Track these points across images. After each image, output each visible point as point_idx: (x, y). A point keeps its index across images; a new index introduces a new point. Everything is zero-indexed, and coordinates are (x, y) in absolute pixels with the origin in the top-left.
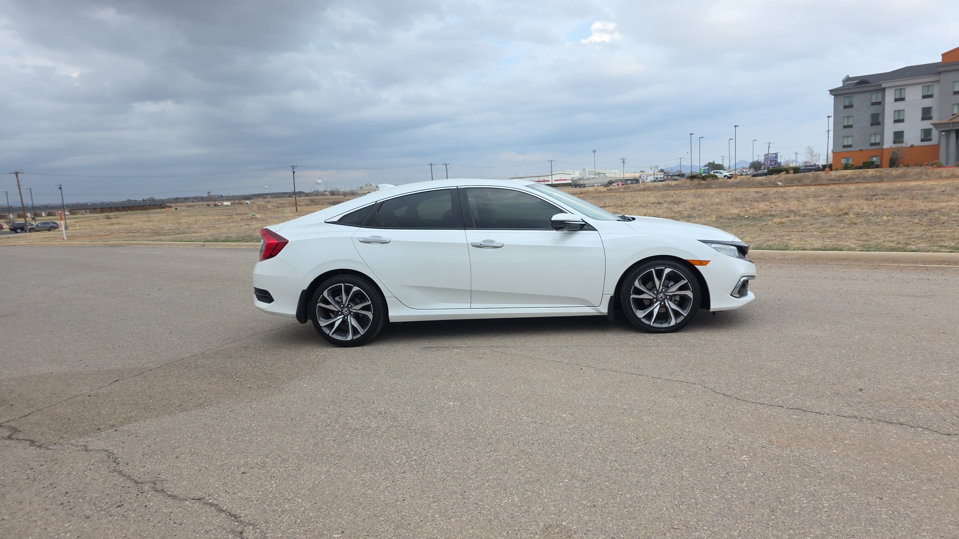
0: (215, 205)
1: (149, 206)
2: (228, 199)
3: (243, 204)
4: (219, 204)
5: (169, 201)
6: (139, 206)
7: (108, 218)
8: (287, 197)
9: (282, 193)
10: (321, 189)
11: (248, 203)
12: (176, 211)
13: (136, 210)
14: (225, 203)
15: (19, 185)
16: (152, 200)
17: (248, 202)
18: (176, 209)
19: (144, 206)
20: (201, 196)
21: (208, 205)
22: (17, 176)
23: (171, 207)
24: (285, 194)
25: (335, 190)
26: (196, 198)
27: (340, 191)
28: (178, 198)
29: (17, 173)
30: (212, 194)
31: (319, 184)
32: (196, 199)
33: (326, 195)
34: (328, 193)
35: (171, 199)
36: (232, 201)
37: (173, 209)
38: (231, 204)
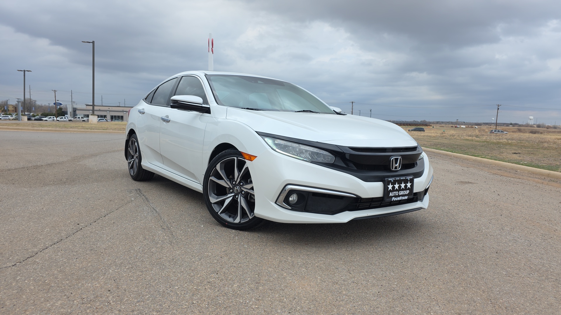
0: (456, 127)
1: (420, 124)
2: (464, 123)
3: (473, 128)
4: (459, 127)
5: (430, 123)
6: (414, 124)
8: (505, 126)
9: (502, 123)
10: (531, 123)
11: (476, 128)
12: (433, 128)
13: (413, 126)
14: (462, 126)
15: (352, 108)
16: (425, 121)
17: (476, 127)
18: (433, 127)
19: (417, 124)
20: (452, 121)
21: (452, 127)
23: (431, 126)
24: (504, 124)
25: (541, 124)
26: (448, 122)
27: (545, 125)
28: (439, 122)
29: (352, 102)
30: (459, 121)
31: (531, 119)
32: (449, 123)
33: (534, 127)
34: (535, 126)
35: (435, 122)
36: (467, 126)
37: (431, 127)
38: (466, 127)
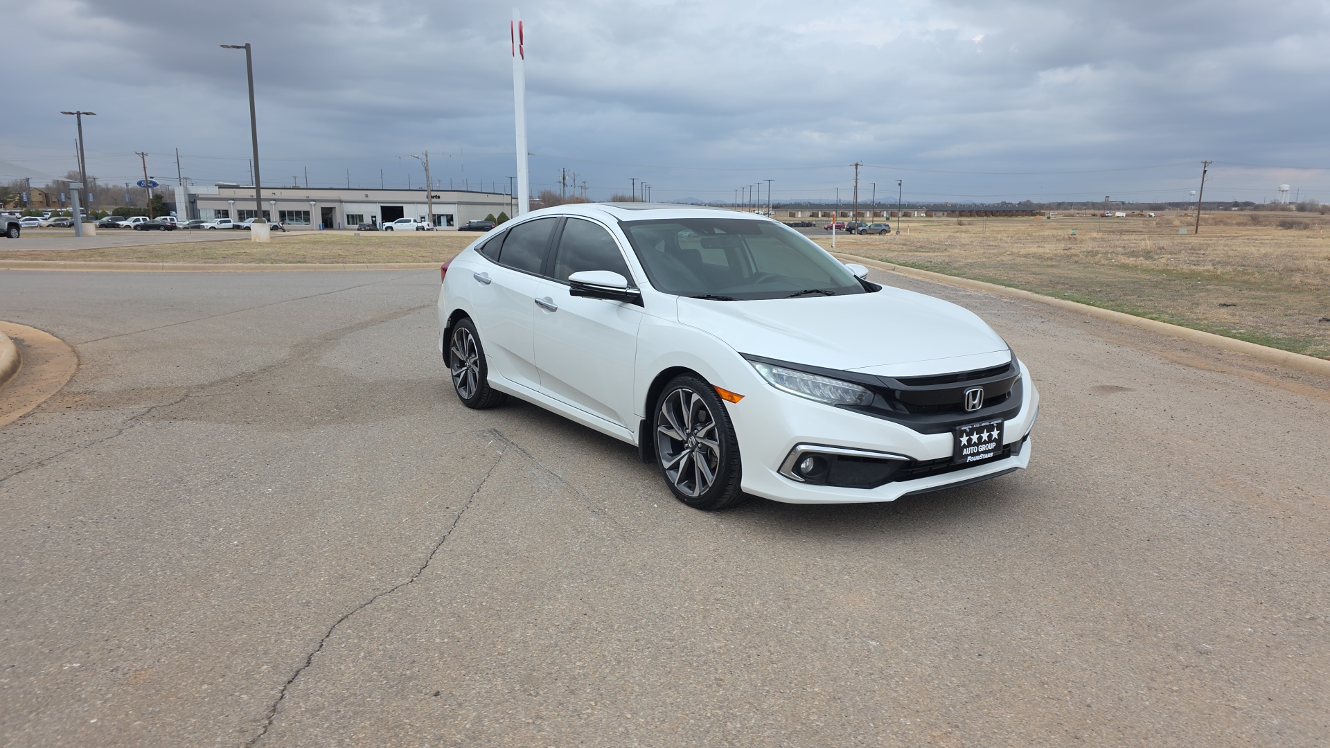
0: (1103, 216)
1: (1017, 211)
2: (1123, 206)
3: (1145, 216)
4: (1109, 215)
5: (1042, 206)
6: (1004, 211)
7: (960, 224)
8: (1222, 210)
9: (1214, 203)
10: (1284, 199)
11: (1151, 216)
12: (1048, 220)
13: (1000, 215)
14: (1119, 214)
15: (856, 179)
16: (1028, 204)
17: (1153, 214)
18: (1049, 218)
19: (1010, 211)
20: (1094, 201)
21: (1094, 215)
22: (856, 168)
23: (1044, 214)
24: (1220, 204)
25: (1308, 202)
26: (1084, 204)
27: (1318, 205)
28: (1063, 203)
29: (857, 165)
30: (1110, 199)
31: (1283, 191)
32: (1086, 205)
33: (1290, 210)
34: (1293, 207)
35: (1053, 203)
36: (1130, 212)
37: (1044, 218)
38: (1126, 216)
